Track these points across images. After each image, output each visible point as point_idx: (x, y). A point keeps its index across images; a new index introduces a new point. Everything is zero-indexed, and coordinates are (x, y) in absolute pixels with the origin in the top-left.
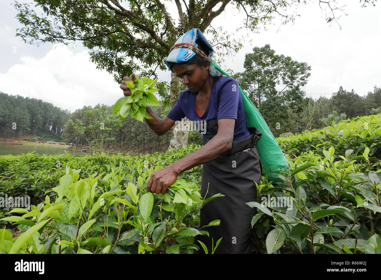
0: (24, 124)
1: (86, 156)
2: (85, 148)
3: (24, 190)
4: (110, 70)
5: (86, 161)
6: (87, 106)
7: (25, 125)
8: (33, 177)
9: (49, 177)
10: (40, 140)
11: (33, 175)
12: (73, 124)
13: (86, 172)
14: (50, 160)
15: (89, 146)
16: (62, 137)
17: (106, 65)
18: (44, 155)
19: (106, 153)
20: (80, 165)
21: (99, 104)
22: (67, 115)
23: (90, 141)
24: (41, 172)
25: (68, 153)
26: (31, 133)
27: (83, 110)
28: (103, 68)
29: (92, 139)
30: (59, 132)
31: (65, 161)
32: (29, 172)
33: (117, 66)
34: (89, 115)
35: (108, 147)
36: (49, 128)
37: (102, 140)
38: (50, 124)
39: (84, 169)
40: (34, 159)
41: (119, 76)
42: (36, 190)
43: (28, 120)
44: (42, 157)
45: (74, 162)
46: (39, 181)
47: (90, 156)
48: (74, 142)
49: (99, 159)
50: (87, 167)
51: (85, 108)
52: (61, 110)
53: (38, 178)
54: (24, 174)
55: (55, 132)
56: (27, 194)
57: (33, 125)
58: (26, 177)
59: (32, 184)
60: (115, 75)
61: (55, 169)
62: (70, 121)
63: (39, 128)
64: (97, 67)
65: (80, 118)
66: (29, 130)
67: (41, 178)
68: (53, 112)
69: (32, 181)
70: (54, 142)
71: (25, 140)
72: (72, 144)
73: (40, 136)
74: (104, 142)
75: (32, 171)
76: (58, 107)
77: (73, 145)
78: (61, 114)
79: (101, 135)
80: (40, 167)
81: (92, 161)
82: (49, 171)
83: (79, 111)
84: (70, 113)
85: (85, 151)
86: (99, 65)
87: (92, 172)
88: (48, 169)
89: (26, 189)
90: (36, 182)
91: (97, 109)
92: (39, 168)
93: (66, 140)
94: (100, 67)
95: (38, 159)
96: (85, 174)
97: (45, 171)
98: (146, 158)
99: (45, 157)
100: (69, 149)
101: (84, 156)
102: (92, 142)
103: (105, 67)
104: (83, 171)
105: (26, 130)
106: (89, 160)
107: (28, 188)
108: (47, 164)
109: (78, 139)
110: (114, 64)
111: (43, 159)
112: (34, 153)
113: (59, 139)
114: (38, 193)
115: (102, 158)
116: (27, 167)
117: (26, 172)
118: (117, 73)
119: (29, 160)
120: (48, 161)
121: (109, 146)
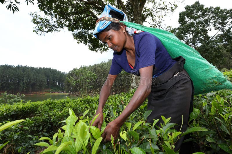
0: (44, 83)
1: (79, 99)
2: (77, 94)
3: (48, 122)
4: (85, 43)
5: (79, 102)
6: (75, 68)
7: (45, 84)
8: (51, 114)
9: (60, 113)
10: (53, 91)
11: (51, 112)
12: (69, 80)
13: (80, 109)
14: (59, 102)
15: (79, 92)
16: (64, 89)
17: (83, 40)
18: (56, 100)
19: (89, 96)
20: (76, 105)
21: (82, 66)
22: (65, 75)
23: (79, 89)
24: (55, 111)
25: (68, 98)
26: (48, 88)
27: (73, 71)
28: (81, 42)
29: (81, 88)
30: (62, 86)
31: (67, 103)
32: (49, 111)
33: (89, 39)
34: (77, 73)
35: (90, 92)
36: (56, 84)
37: (86, 88)
38: (57, 82)
39: (79, 107)
40: (50, 103)
41: (91, 46)
42: (54, 122)
43: (46, 81)
44: (55, 101)
45: (72, 103)
46: (55, 116)
47: (81, 99)
48: (71, 91)
49: (86, 100)
50: (80, 106)
51: (75, 70)
52: (62, 72)
53: (54, 114)
54: (46, 112)
55: (60, 86)
56: (49, 124)
57: (48, 83)
58: (48, 114)
59: (51, 118)
60: (89, 45)
61: (62, 108)
62: (67, 78)
63: (51, 85)
64: (78, 42)
65: (72, 76)
66: (47, 86)
67: (55, 114)
68: (58, 74)
69: (51, 116)
70: (60, 92)
71: (46, 92)
72: (69, 92)
73: (52, 89)
74: (88, 89)
75: (50, 110)
76: (60, 71)
77: (70, 93)
78: (62, 75)
79: (85, 85)
80: (54, 107)
81: (82, 102)
82: (59, 110)
83: (71, 71)
84: (66, 74)
85: (77, 96)
86: (79, 41)
87: (83, 109)
88: (59, 108)
89: (49, 121)
90: (53, 117)
92: (53, 108)
93: (66, 90)
94: (80, 42)
95: (53, 102)
96: (80, 110)
97: (57, 110)
98: (117, 97)
99: (56, 101)
100: (69, 95)
101: (78, 99)
102: (80, 89)
103: (82, 42)
104: (78, 109)
105: (45, 86)
106: (81, 101)
107: (50, 120)
108: (58, 106)
109: (72, 89)
110: (88, 38)
111: (55, 102)
112: (50, 99)
113: (63, 90)
114: (55, 123)
115: (88, 99)
116: (47, 108)
117: (47, 111)
118: (90, 44)
119: (48, 103)
120: (58, 103)
121: (90, 91)
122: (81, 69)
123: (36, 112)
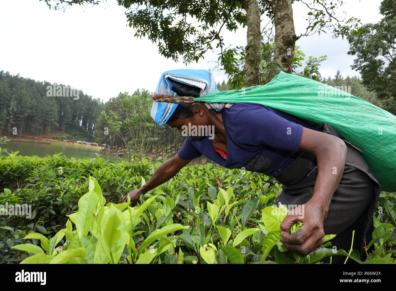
0: (52, 118)
1: (123, 162)
2: (120, 151)
3: (50, 203)
4: (153, 37)
5: (122, 169)
6: (123, 93)
7: (53, 120)
8: (59, 188)
9: (77, 188)
10: (69, 139)
11: (59, 184)
12: (107, 117)
13: (123, 185)
14: (79, 165)
15: (126, 148)
16: (93, 136)
17: (147, 30)
18: (72, 158)
19: (147, 159)
20: (114, 174)
21: (138, 90)
22: (99, 106)
23: (127, 141)
24: (68, 182)
25: (101, 157)
26: (59, 130)
27: (118, 99)
28: (144, 36)
29: (130, 139)
30: (90, 129)
31: (96, 168)
32: (55, 180)
33: (162, 30)
34: (126, 105)
35: (150, 152)
36: (78, 123)
37: (143, 140)
38: (80, 118)
39: (120, 181)
40: (61, 162)
41: (165, 45)
42: (63, 205)
43: (56, 113)
44: (71, 161)
45: (107, 170)
46: (66, 193)
47: (127, 162)
48: (108, 143)
49: (139, 167)
50: (123, 178)
51: (122, 96)
52: (93, 98)
53: (64, 189)
54: (49, 183)
55: (86, 129)
56: (53, 209)
57: (61, 120)
58: (52, 187)
59: (58, 197)
60: (160, 43)
61: (84, 177)
62: (103, 112)
63: (68, 124)
64: (136, 35)
65: (114, 109)
66: (58, 125)
67: (68, 189)
68: (83, 102)
69: (58, 192)
70: (85, 142)
71: (54, 138)
72: (105, 145)
73: (69, 133)
74: (146, 144)
75: (58, 178)
76: (88, 95)
77: (107, 147)
78: (92, 104)
79: (141, 134)
80: (67, 174)
81: (130, 170)
82: (77, 180)
83: (113, 99)
84: (103, 103)
85: (121, 156)
86: (139, 31)
87: (130, 185)
88: (77, 177)
89: (52, 202)
90: (62, 194)
91: (136, 96)
92: (65, 175)
93: (98, 139)
94: (140, 34)
95: (66, 163)
96: (122, 188)
97: (73, 179)
99: (73, 161)
100: (103, 153)
101: (120, 162)
102: (129, 142)
103: (146, 34)
104: (119, 184)
105: (54, 125)
106: (127, 168)
107: (54, 201)
108: (75, 171)
109: (112, 139)
110: (159, 28)
111: (71, 163)
112: (61, 155)
113: (90, 139)
114: (65, 210)
115: (143, 166)
116: (51, 173)
117: (52, 179)
118: (162, 41)
119: (56, 164)
120: (77, 167)
121: (151, 149)
122: (137, 96)
123: (27, 179)
